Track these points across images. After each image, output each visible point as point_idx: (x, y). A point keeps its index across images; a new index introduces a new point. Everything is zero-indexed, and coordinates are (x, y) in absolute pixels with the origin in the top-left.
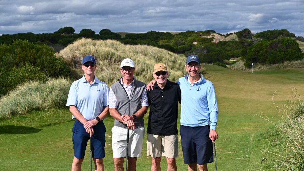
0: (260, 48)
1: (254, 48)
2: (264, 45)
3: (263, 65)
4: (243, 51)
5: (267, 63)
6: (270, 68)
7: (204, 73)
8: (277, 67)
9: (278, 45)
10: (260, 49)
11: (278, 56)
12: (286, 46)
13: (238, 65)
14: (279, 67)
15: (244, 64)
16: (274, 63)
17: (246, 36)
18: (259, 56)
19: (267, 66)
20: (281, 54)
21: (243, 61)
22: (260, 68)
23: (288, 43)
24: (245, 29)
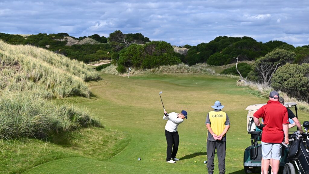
0: (134, 51)
1: (127, 51)
2: (138, 49)
3: (137, 70)
4: (115, 55)
5: (141, 67)
6: (144, 73)
7: (100, 79)
8: (152, 72)
9: (152, 49)
10: (134, 53)
11: (153, 61)
12: (161, 49)
13: (109, 69)
14: (155, 72)
15: (117, 69)
16: (149, 68)
17: (117, 38)
18: (133, 60)
19: (141, 71)
20: (156, 58)
21: (115, 65)
22: (134, 73)
23: (163, 47)
24: (117, 31)
